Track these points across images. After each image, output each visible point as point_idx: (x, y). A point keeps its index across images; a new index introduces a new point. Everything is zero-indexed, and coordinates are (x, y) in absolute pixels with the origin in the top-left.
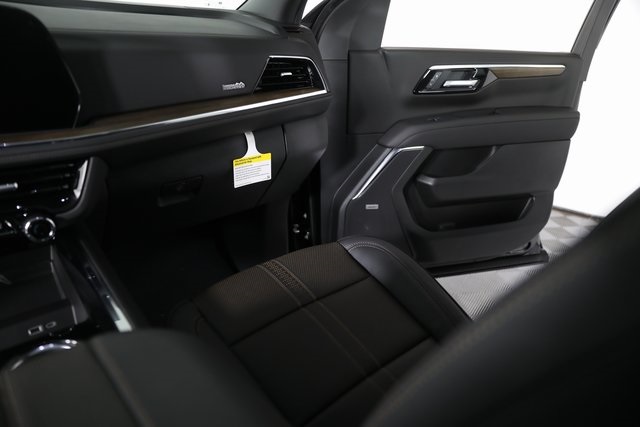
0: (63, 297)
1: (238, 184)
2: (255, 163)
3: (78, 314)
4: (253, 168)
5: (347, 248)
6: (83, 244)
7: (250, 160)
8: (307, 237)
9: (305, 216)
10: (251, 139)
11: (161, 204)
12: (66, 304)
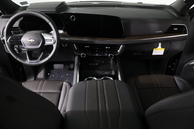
0: (111, 68)
1: (153, 54)
2: (159, 50)
3: (113, 73)
4: (159, 51)
5: (175, 78)
6: (117, 60)
7: (158, 49)
8: (172, 69)
9: (174, 64)
10: (160, 44)
11: (135, 54)
12: (112, 70)
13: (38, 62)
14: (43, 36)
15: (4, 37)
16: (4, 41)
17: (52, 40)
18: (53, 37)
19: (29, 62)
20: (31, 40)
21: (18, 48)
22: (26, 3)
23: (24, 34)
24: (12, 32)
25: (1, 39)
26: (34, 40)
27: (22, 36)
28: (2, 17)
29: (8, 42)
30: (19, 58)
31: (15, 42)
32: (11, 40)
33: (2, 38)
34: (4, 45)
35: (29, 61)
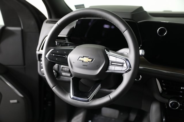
13: (88, 101)
14: (107, 55)
15: (42, 49)
16: (40, 55)
17: (125, 65)
18: (127, 60)
19: (73, 98)
20: (86, 60)
21: (57, 70)
22: (82, 6)
23: (75, 47)
24: (56, 42)
25: (38, 53)
26: (90, 60)
27: (72, 50)
28: (48, 21)
29: (47, 56)
30: (56, 88)
31: (57, 59)
32: (51, 54)
33: (39, 51)
34: (39, 62)
35: (72, 96)
